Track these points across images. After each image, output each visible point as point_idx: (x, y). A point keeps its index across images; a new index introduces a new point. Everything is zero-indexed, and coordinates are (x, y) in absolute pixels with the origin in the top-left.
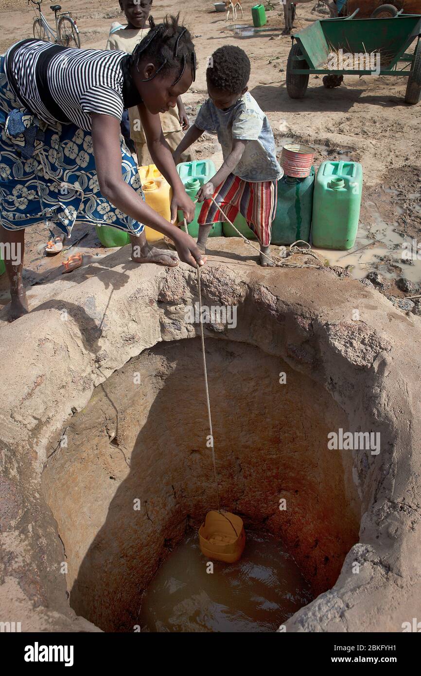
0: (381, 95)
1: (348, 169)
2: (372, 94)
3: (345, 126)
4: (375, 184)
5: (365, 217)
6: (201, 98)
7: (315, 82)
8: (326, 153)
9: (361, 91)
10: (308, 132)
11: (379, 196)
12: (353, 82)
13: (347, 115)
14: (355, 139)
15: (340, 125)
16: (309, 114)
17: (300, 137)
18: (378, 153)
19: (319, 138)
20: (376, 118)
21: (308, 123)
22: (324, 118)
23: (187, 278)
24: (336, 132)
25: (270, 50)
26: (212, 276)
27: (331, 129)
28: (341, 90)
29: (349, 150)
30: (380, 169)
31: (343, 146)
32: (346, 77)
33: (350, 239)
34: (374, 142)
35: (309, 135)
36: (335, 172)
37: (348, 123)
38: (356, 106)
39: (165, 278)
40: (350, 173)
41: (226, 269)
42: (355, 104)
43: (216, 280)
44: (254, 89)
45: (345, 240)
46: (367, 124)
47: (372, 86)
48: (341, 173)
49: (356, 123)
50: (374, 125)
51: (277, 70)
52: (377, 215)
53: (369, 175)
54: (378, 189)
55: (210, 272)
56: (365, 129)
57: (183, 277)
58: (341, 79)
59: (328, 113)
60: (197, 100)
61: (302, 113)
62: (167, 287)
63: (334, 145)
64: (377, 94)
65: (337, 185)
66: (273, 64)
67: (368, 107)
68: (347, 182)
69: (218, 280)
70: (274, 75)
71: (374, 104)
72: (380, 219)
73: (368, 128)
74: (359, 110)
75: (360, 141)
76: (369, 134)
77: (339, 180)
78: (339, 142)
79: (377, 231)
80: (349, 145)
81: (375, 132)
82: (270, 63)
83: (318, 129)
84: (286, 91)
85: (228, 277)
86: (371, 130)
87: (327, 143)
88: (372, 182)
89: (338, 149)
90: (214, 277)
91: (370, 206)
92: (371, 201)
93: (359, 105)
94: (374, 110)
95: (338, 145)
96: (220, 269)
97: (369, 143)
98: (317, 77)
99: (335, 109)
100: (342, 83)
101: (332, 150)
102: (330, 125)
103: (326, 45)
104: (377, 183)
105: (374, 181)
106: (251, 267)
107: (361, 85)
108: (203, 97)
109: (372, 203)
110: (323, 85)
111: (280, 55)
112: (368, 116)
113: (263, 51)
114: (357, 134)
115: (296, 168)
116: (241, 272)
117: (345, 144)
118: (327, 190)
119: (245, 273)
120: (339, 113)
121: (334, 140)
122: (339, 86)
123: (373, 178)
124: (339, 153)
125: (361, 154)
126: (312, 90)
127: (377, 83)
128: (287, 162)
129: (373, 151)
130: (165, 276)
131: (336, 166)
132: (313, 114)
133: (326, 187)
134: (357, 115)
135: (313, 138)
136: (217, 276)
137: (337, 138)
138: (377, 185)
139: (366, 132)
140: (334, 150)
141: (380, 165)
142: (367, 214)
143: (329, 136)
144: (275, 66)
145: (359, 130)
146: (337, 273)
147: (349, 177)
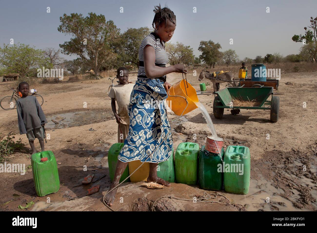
0: (259, 118)
1: (242, 150)
2: (254, 118)
3: (242, 131)
4: (258, 159)
5: (254, 176)
6: (174, 117)
7: (227, 112)
8: (232, 143)
9: (249, 116)
10: (223, 133)
11: (261, 165)
12: (245, 112)
13: (242, 126)
14: (247, 137)
15: (239, 130)
16: (224, 125)
17: (219, 135)
18: (260, 144)
19: (229, 136)
20: (257, 128)
21: (224, 129)
22: (231, 127)
23: (149, 205)
24: (237, 133)
25: (207, 100)
26: (163, 205)
27: (235, 132)
28: (239, 116)
29: (244, 142)
30: (261, 151)
31: (241, 140)
32: (242, 110)
33: (245, 188)
34: (257, 138)
35: (224, 134)
36: (235, 151)
37: (243, 129)
38: (247, 122)
39: (137, 204)
40: (243, 152)
41: (171, 202)
42: (246, 122)
43: (165, 208)
44: (199, 114)
45: (243, 189)
46: (253, 130)
47: (254, 114)
48: (238, 151)
49: (247, 130)
50: (256, 130)
51: (210, 107)
52: (261, 175)
53: (255, 154)
54: (261, 162)
55: (162, 202)
56: (252, 132)
57: (147, 204)
58: (239, 111)
59: (233, 125)
60: (173, 118)
61: (221, 125)
62: (137, 209)
63: (236, 139)
64: (257, 118)
65: (236, 158)
66: (208, 105)
67: (253, 123)
68: (241, 156)
69: (167, 208)
70: (208, 109)
71: (256, 122)
72: (263, 178)
73: (253, 132)
74: (248, 124)
75: (249, 138)
76: (254, 135)
77: (237, 155)
78: (239, 138)
79: (262, 184)
80: (244, 140)
81: (257, 134)
82: (207, 104)
83: (229, 132)
84: (213, 115)
85: (172, 207)
86: (255, 133)
87: (233, 138)
88: (257, 158)
89: (238, 141)
90: (164, 206)
91: (257, 170)
92: (257, 168)
93: (248, 122)
94: (256, 124)
95: (239, 140)
96: (168, 201)
97: (254, 139)
98: (228, 110)
99: (237, 124)
100: (240, 112)
101: (235, 142)
102: (234, 130)
103: (231, 97)
104: (259, 158)
105: (258, 157)
106: (187, 201)
107: (249, 114)
108: (175, 117)
109: (258, 169)
110: (231, 113)
111: (211, 101)
112: (253, 127)
113: (204, 99)
114: (248, 135)
115: (214, 148)
116: (180, 204)
117: (242, 139)
118: (231, 160)
119: (183, 205)
120: (238, 125)
121: (236, 137)
122: (239, 114)
123: (257, 156)
124: (239, 143)
125: (251, 144)
126: (226, 115)
127: (256, 113)
128: (209, 145)
129: (256, 142)
130: (137, 203)
131: (235, 148)
132: (226, 125)
133: (230, 159)
134: (247, 126)
135: (226, 136)
136: (166, 205)
137: (237, 136)
138: (260, 159)
139: (252, 134)
140: (236, 141)
141: (261, 149)
142: (255, 175)
143: (234, 135)
144: (209, 105)
145: (249, 133)
146: (239, 209)
147: (242, 154)
